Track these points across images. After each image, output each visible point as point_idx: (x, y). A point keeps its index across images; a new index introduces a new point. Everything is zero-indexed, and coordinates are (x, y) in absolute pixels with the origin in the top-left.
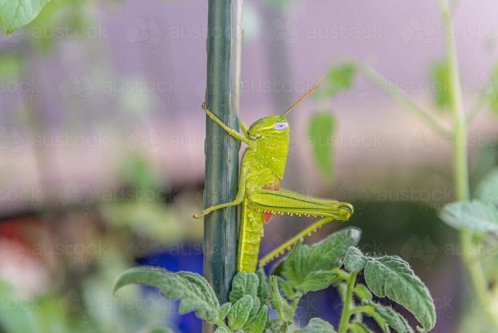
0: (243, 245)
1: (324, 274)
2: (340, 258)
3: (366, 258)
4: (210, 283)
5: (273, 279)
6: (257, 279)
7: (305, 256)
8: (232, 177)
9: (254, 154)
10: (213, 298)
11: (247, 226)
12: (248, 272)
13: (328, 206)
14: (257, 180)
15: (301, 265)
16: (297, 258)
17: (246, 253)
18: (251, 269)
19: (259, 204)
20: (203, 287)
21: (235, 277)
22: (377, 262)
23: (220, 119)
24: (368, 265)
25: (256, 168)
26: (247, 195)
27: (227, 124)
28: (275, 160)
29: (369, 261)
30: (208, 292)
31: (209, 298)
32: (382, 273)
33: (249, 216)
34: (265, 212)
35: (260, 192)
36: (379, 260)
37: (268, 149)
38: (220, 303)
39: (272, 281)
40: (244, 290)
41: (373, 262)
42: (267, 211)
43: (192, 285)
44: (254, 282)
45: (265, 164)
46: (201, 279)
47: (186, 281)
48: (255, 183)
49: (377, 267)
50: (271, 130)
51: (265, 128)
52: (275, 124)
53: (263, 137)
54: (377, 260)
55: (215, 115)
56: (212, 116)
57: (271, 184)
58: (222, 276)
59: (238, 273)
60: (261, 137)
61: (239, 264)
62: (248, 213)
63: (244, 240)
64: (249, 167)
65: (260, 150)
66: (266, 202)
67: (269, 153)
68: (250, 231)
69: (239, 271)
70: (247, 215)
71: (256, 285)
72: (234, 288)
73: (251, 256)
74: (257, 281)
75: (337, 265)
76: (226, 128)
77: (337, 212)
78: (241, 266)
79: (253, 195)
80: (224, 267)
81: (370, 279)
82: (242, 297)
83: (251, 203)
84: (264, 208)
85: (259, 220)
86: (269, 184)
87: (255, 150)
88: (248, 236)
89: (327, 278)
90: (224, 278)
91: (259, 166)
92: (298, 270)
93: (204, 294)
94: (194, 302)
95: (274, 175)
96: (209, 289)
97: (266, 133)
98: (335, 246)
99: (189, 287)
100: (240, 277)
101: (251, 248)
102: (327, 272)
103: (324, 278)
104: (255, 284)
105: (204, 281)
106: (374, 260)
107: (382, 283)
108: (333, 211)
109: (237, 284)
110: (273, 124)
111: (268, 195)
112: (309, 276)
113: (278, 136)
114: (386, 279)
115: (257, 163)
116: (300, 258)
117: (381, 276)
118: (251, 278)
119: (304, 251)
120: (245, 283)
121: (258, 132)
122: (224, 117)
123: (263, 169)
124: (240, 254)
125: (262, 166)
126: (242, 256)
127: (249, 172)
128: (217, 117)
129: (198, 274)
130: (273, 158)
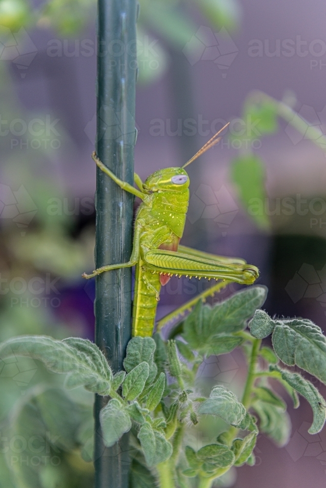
0: (138, 309)
1: (227, 338)
2: (244, 319)
3: (274, 321)
4: (102, 351)
5: (171, 343)
6: (154, 344)
7: (206, 317)
8: (126, 234)
9: (150, 210)
10: (105, 367)
11: (142, 288)
12: (144, 337)
13: (230, 269)
14: (153, 238)
15: (203, 327)
16: (198, 319)
17: (141, 317)
18: (147, 333)
19: (154, 266)
20: (94, 355)
21: (130, 342)
22: (286, 326)
23: (111, 171)
24: (276, 331)
25: (151, 225)
26: (142, 255)
27: (119, 177)
28: (173, 217)
29: (277, 326)
30: (100, 361)
31: (101, 368)
32: (292, 340)
33: (144, 278)
34: (161, 274)
35: (155, 253)
36: (288, 324)
37: (165, 205)
38: (113, 372)
39: (171, 345)
40: (139, 356)
41: (281, 326)
42: (163, 273)
43: (82, 354)
44: (151, 348)
45: (162, 221)
46: (92, 346)
47: (74, 350)
48: (151, 242)
49: (286, 333)
50: (169, 183)
51: (162, 182)
52: (173, 177)
53: (159, 192)
54: (286, 324)
55: (106, 166)
56: (103, 167)
57: (169, 243)
58: (115, 341)
59: (133, 338)
60: (157, 192)
61: (134, 329)
62: (143, 275)
63: (139, 304)
64: (144, 225)
65: (156, 206)
66: (162, 263)
67: (165, 209)
68: (145, 293)
69: (134, 336)
70: (142, 277)
71: (153, 350)
72: (129, 354)
73: (147, 321)
74: (154, 346)
75: (241, 327)
76: (118, 181)
77: (241, 275)
78: (136, 331)
79: (147, 256)
80: (117, 332)
81: (278, 346)
82: (137, 364)
83: (146, 264)
84: (160, 270)
85: (155, 282)
86: (166, 243)
87: (151, 206)
88: (144, 299)
89: (231, 342)
90: (117, 343)
91: (155, 223)
92: (199, 332)
93: (95, 363)
94: (84, 375)
95: (171, 233)
96: (101, 357)
97: (163, 187)
98: (240, 306)
99: (78, 357)
100: (135, 342)
101: (146, 312)
102: (231, 335)
103: (227, 341)
104: (151, 350)
105: (95, 349)
106: (282, 323)
107: (292, 350)
108: (236, 274)
109: (131, 350)
110: (171, 177)
111: (164, 256)
112: (210, 338)
113: (177, 190)
114: (297, 347)
115: (152, 220)
116: (201, 319)
117: (291, 343)
118: (147, 343)
119: (205, 312)
120: (141, 349)
121: (155, 186)
122: (115, 168)
123: (159, 227)
124: (135, 318)
125: (158, 224)
126: (137, 321)
127: (144, 229)
128: (108, 167)
129: (89, 340)
130: (170, 215)
